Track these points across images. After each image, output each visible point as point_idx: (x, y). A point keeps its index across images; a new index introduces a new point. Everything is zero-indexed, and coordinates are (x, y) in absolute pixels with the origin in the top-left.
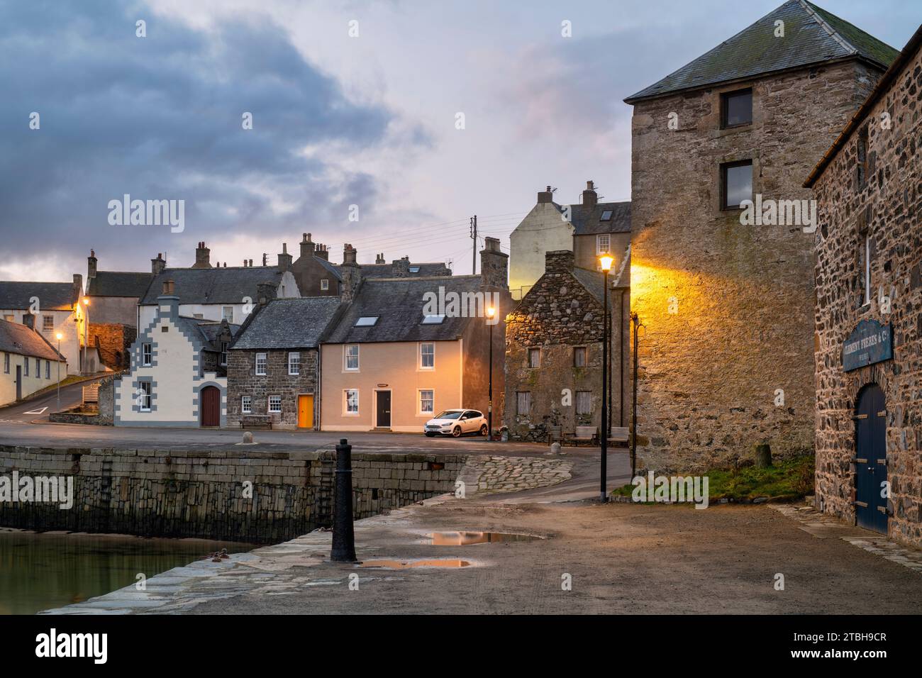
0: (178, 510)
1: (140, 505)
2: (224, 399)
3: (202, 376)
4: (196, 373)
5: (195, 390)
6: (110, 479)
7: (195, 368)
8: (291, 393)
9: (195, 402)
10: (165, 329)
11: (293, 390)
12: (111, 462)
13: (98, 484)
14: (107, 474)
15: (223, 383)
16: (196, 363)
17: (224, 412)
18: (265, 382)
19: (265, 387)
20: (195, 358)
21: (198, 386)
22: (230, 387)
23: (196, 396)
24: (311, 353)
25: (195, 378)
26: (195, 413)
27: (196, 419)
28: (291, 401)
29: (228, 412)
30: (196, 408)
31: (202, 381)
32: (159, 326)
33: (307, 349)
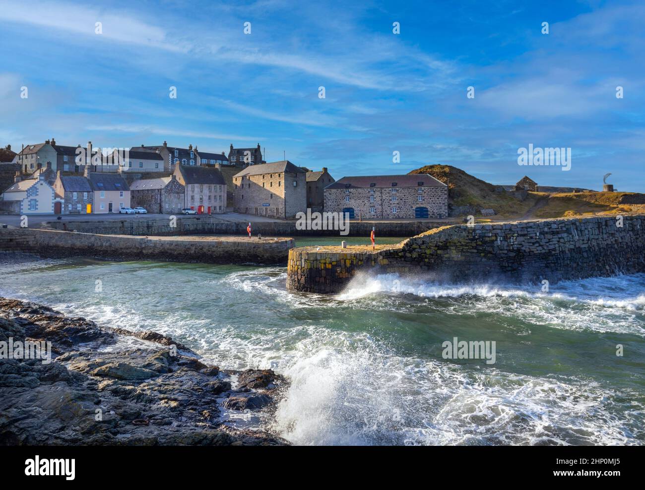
2: (63, 206)
3: (55, 199)
4: (53, 198)
5: (53, 203)
7: (53, 196)
9: (52, 207)
10: (42, 184)
11: (86, 203)
15: (62, 201)
17: (63, 209)
18: (77, 200)
19: (76, 202)
22: (65, 202)
23: (53, 205)
25: (53, 200)
26: (52, 210)
27: (53, 212)
28: (85, 206)
30: (53, 208)
31: (55, 200)
32: (39, 183)
33: (90, 192)
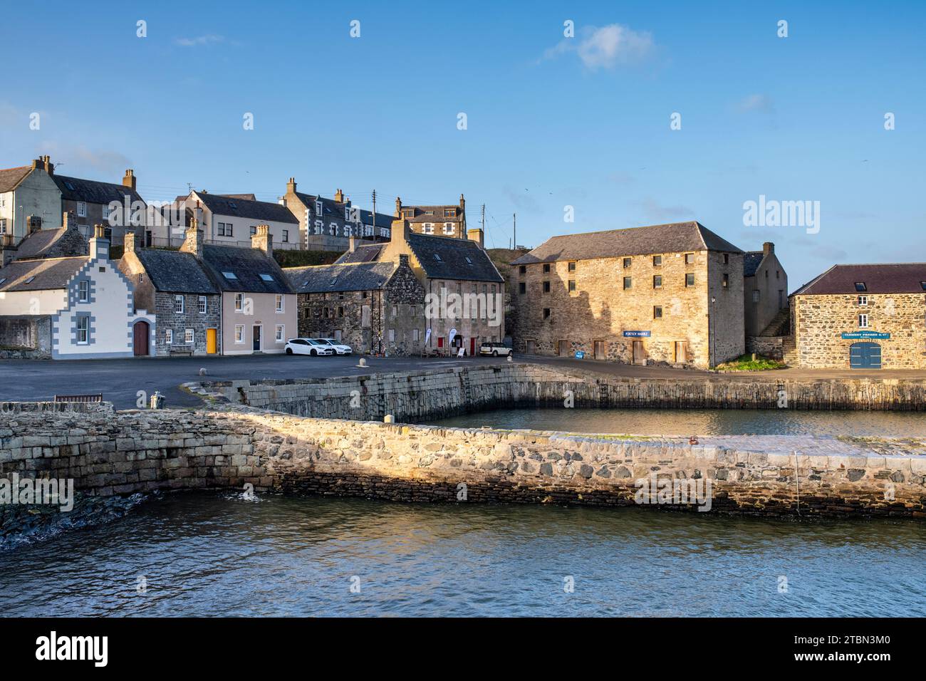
0: (416, 411)
1: (399, 410)
2: (153, 333)
3: (135, 312)
4: (130, 310)
5: (129, 324)
6: (383, 396)
7: (129, 306)
8: (202, 327)
9: (129, 335)
10: (102, 269)
11: (204, 325)
12: (382, 384)
13: (377, 400)
14: (381, 392)
15: (152, 319)
16: (130, 301)
17: (153, 343)
18: (184, 318)
19: (184, 322)
20: (129, 297)
21: (132, 321)
22: (158, 323)
23: (130, 330)
24: (215, 297)
25: (129, 315)
26: (129, 346)
27: (130, 349)
28: (202, 334)
29: (157, 343)
30: (130, 340)
31: (135, 317)
32: (97, 266)
33: (212, 294)
